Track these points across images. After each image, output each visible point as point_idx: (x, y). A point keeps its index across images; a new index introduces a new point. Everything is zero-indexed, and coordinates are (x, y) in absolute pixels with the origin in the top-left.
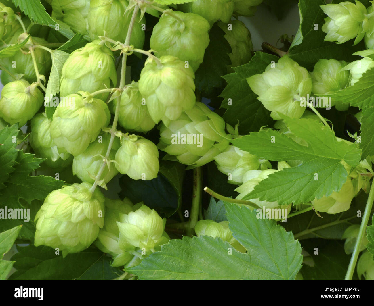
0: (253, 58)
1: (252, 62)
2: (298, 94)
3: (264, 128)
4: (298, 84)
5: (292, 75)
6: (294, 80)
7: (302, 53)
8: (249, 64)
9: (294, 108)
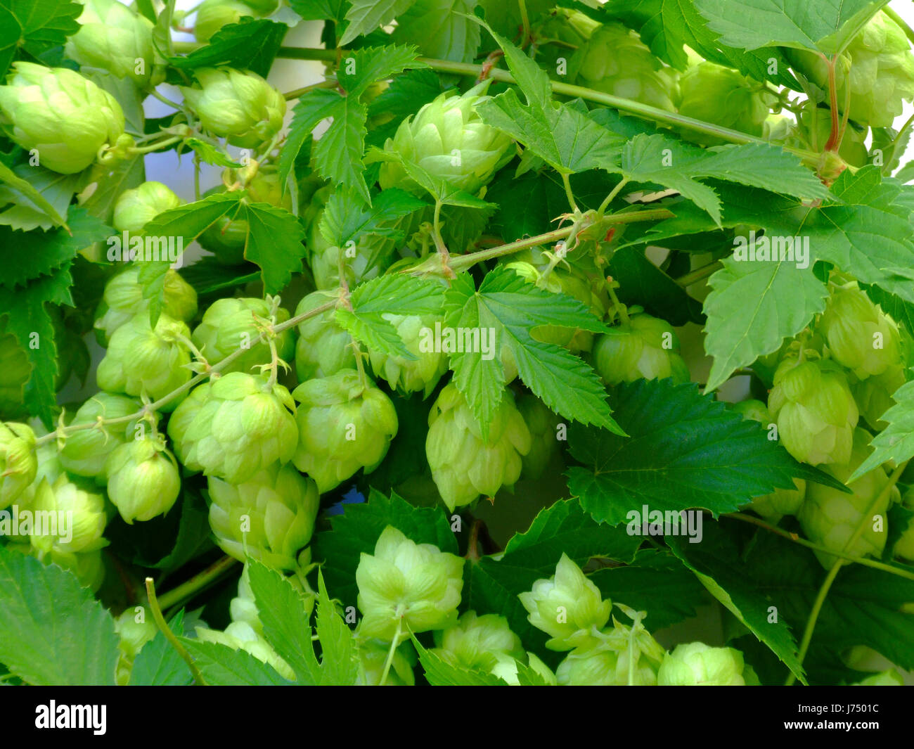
0: (427, 510)
1: (420, 511)
2: (408, 608)
3: (338, 604)
4: (421, 597)
5: (430, 581)
6: (423, 588)
7: (494, 581)
8: (415, 509)
9: (382, 615)
